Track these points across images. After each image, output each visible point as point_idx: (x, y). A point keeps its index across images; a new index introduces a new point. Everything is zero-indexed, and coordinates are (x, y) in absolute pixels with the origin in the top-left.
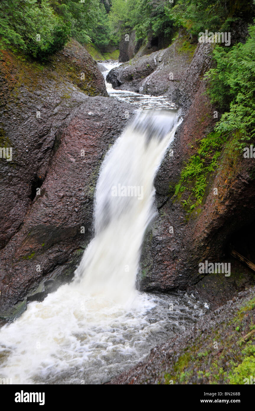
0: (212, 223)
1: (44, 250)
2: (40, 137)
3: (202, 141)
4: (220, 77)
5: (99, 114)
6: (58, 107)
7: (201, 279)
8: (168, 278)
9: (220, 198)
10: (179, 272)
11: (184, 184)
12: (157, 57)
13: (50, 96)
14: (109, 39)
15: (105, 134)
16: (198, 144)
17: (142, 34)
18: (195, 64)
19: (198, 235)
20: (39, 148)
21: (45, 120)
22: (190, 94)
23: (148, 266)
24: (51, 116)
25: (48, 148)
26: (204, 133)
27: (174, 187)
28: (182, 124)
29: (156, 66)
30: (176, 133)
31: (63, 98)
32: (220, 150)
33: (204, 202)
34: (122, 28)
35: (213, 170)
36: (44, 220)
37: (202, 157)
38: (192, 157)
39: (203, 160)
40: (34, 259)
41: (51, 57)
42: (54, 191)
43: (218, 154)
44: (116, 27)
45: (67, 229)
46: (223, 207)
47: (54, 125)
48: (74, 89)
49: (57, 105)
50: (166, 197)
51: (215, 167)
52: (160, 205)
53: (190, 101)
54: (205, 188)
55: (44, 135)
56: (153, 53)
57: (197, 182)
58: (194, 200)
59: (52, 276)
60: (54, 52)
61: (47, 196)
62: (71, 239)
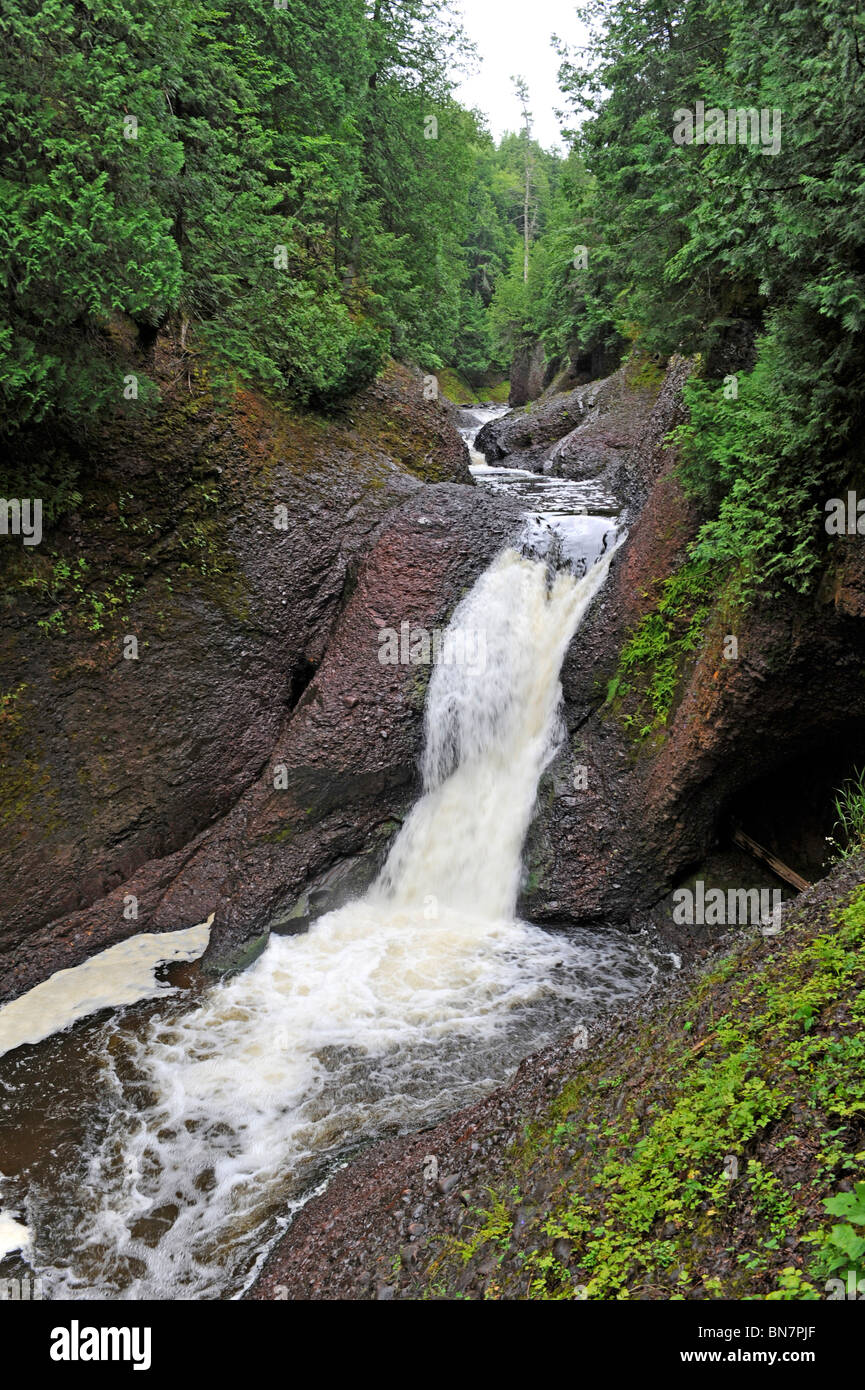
0: (686, 769)
1: (310, 823)
2: (315, 572)
3: (667, 582)
4: (699, 442)
5: (442, 521)
6: (356, 508)
7: (664, 897)
8: (587, 893)
9: (703, 713)
10: (613, 880)
11: (626, 678)
12: (586, 397)
13: (339, 484)
14: (487, 358)
15: (454, 565)
16: (659, 590)
17: (556, 349)
18: (658, 413)
19: (657, 795)
20: (312, 596)
21: (326, 535)
22: (646, 478)
23: (543, 863)
24: (339, 526)
25: (331, 596)
26: (672, 564)
27: (604, 685)
28: (625, 545)
29: (582, 416)
30: (612, 565)
31: (368, 487)
32: (708, 602)
33: (670, 719)
34: (515, 336)
35: (692, 647)
36: (313, 757)
37: (668, 618)
38: (646, 618)
39: (670, 625)
40: (288, 842)
41: (347, 402)
42: (336, 691)
43: (703, 611)
44: (503, 335)
45: (362, 776)
46: (710, 733)
47: (346, 545)
48: (394, 467)
49: (354, 502)
50: (588, 708)
51: (696, 641)
52: (574, 724)
53: (645, 492)
54: (673, 689)
55: (323, 568)
56: (579, 388)
57: (657, 675)
58: (649, 715)
59: (327, 881)
60: (353, 392)
61: (320, 702)
62: (372, 799)
